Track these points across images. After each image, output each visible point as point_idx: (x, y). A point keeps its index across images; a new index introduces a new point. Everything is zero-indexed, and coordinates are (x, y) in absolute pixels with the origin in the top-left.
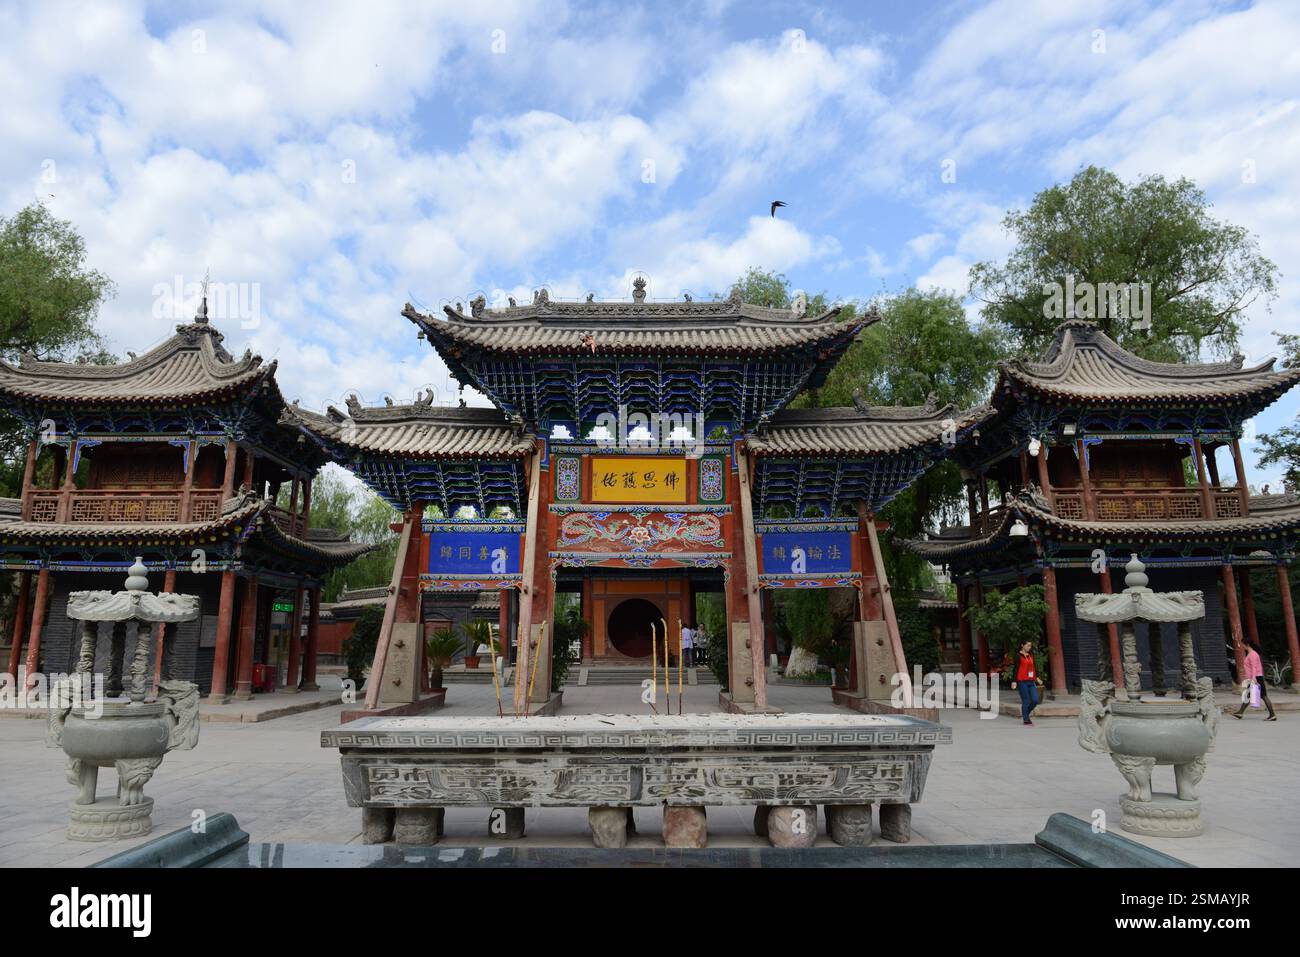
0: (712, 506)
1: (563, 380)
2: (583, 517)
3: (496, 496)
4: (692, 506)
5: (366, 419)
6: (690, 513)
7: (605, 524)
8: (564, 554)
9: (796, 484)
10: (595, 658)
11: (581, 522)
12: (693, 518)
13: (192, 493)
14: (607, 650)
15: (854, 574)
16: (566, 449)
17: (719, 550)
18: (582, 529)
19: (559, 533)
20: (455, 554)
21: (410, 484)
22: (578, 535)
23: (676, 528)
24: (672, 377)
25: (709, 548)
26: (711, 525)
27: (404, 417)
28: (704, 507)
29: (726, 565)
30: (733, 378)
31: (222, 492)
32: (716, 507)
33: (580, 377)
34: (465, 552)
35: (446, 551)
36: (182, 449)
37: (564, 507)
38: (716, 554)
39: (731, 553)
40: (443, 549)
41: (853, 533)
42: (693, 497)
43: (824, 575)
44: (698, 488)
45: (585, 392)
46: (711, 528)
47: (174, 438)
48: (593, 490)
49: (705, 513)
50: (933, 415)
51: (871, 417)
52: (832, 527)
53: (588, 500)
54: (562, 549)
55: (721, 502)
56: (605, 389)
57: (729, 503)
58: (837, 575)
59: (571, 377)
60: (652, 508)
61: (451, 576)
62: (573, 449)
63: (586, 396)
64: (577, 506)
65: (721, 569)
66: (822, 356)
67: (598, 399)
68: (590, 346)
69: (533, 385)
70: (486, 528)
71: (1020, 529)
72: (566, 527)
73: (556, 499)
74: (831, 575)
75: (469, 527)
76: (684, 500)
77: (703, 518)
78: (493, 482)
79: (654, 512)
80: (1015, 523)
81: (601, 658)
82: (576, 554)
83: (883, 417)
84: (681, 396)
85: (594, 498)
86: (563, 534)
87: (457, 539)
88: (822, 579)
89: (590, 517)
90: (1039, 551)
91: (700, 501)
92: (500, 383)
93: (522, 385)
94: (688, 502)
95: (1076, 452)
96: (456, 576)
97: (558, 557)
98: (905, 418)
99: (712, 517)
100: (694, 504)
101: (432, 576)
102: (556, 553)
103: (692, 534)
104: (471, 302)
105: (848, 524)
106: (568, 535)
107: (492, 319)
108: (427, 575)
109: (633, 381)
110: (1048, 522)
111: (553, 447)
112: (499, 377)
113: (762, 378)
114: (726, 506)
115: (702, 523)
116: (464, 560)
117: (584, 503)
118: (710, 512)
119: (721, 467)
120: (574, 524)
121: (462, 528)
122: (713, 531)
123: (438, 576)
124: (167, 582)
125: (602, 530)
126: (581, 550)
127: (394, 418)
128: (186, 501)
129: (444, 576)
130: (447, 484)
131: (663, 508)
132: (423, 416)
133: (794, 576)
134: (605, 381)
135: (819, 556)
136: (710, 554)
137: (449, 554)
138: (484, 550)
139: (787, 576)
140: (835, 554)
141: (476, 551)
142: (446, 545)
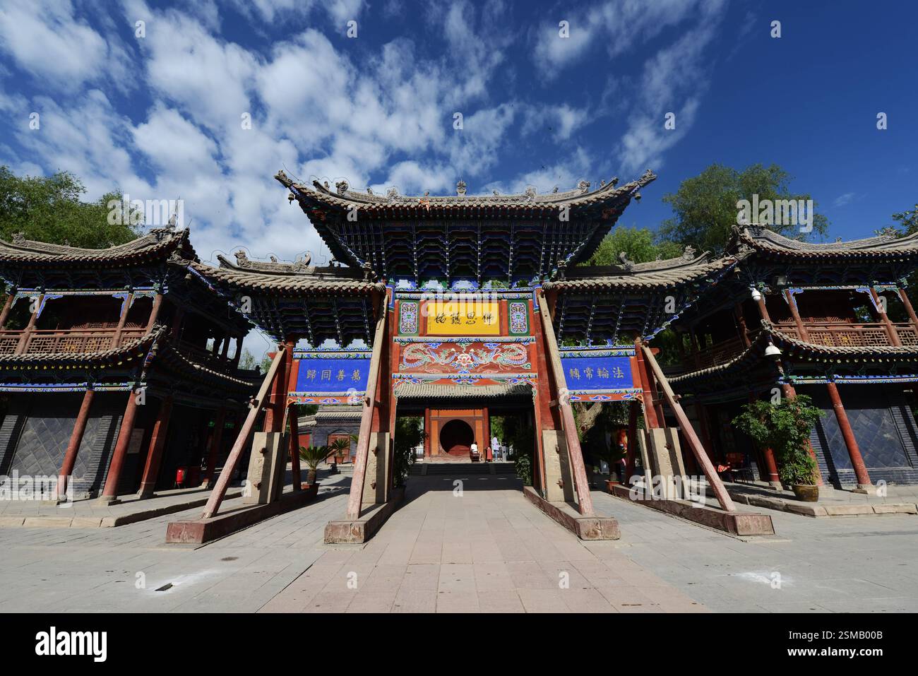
0: (520, 337)
1: (405, 241)
2: (420, 346)
3: (352, 329)
4: (504, 337)
5: (251, 268)
6: (503, 343)
7: (437, 352)
8: (404, 375)
9: (588, 317)
10: (432, 457)
11: (418, 350)
12: (505, 347)
13: (122, 331)
14: (439, 452)
15: (636, 389)
16: (407, 295)
17: (527, 371)
18: (419, 356)
19: (401, 359)
20: (318, 376)
21: (283, 319)
22: (416, 360)
23: (492, 355)
24: (488, 237)
25: (519, 369)
26: (519, 351)
27: (285, 272)
28: (514, 338)
29: (533, 383)
30: (535, 237)
31: (145, 331)
32: (523, 338)
33: (418, 237)
34: (326, 374)
35: (311, 374)
36: (122, 300)
37: (405, 338)
38: (526, 375)
39: (537, 374)
40: (309, 372)
41: (632, 357)
42: (505, 331)
43: (612, 391)
44: (509, 325)
45: (421, 251)
46: (519, 354)
47: (116, 292)
48: (428, 326)
49: (515, 342)
50: (692, 261)
51: (637, 271)
52: (615, 352)
53: (424, 334)
54: (403, 372)
55: (526, 334)
56: (436, 248)
57: (532, 335)
58: (623, 390)
59: (411, 237)
60: (473, 339)
61: (313, 393)
62: (413, 295)
63: (422, 254)
64: (415, 338)
65: (530, 386)
66: (605, 216)
67: (432, 257)
68: (425, 206)
69: (382, 243)
70: (345, 355)
71: (772, 350)
72: (407, 354)
73: (398, 333)
74: (618, 390)
75: (331, 355)
76: (498, 333)
77: (513, 346)
78: (349, 317)
79: (475, 342)
80: (769, 345)
81: (436, 456)
82: (414, 375)
83: (646, 269)
84: (494, 254)
85: (429, 332)
86: (404, 360)
87: (319, 364)
88: (611, 394)
89: (426, 347)
90: (781, 370)
91: (511, 334)
92: (356, 241)
93: (373, 243)
94: (501, 335)
95: (786, 299)
96: (318, 393)
97: (400, 378)
98: (668, 267)
99: (520, 346)
100: (506, 335)
101: (298, 393)
102: (398, 375)
103: (504, 359)
104: (337, 184)
105: (627, 350)
106: (408, 361)
107: (352, 198)
108: (294, 393)
109: (458, 241)
110: (794, 345)
111: (397, 294)
112: (356, 237)
113: (557, 236)
114: (531, 337)
115: (513, 351)
116: (326, 380)
117: (421, 335)
118: (519, 342)
119: (525, 308)
120: (412, 352)
121: (325, 355)
122: (520, 357)
123: (303, 393)
124: (85, 399)
125: (435, 357)
126: (418, 372)
127: (276, 271)
128: (116, 338)
129: (308, 393)
130: (312, 319)
131: (482, 339)
132: (301, 273)
133: (588, 391)
134: (436, 241)
135: (606, 375)
136: (521, 375)
137: (313, 376)
138: (341, 372)
139: (583, 391)
140: (619, 374)
141: (335, 373)
142: (311, 368)
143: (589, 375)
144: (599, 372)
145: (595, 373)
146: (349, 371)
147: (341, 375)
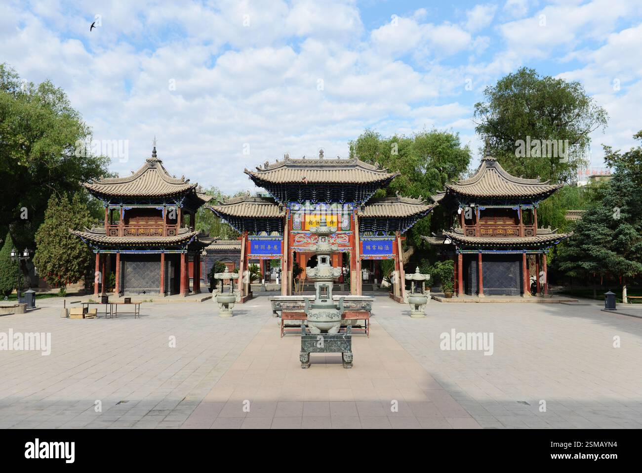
2: (302, 235)
3: (273, 228)
5: (229, 203)
6: (338, 234)
7: (310, 238)
8: (296, 248)
9: (374, 225)
11: (301, 237)
12: (340, 236)
13: (166, 226)
15: (392, 255)
16: (296, 212)
17: (348, 246)
18: (302, 239)
19: (294, 240)
20: (259, 248)
21: (245, 225)
22: (300, 241)
23: (333, 239)
24: (332, 189)
25: (344, 246)
26: (345, 238)
27: (241, 201)
28: (343, 232)
29: (350, 252)
30: (353, 190)
31: (177, 227)
32: (347, 232)
33: (301, 190)
34: (263, 247)
36: (162, 210)
37: (296, 232)
38: (347, 248)
39: (351, 248)
40: (255, 246)
41: (393, 241)
42: (339, 228)
43: (383, 255)
44: (341, 226)
47: (158, 207)
48: (306, 226)
49: (343, 234)
50: (420, 203)
51: (401, 201)
52: (386, 239)
53: (304, 230)
54: (295, 246)
55: (349, 230)
56: (309, 192)
57: (352, 231)
58: (388, 255)
61: (258, 255)
62: (298, 212)
64: (300, 232)
65: (348, 253)
66: (383, 184)
68: (305, 181)
69: (286, 192)
70: (270, 239)
71: (448, 242)
72: (297, 238)
73: (293, 229)
74: (385, 255)
75: (264, 239)
76: (336, 229)
77: (343, 236)
78: (272, 224)
80: (446, 239)
82: (300, 248)
83: (405, 202)
85: (306, 229)
87: (260, 242)
88: (382, 257)
89: (305, 235)
90: (456, 248)
91: (342, 230)
94: (338, 230)
95: (475, 213)
96: (260, 255)
97: (294, 249)
98: (412, 203)
100: (340, 231)
101: (252, 255)
102: (293, 247)
103: (339, 241)
104: (264, 164)
105: (391, 238)
106: (297, 241)
107: (271, 168)
108: (250, 255)
110: (459, 239)
111: (292, 211)
114: (350, 232)
115: (342, 237)
116: (263, 249)
117: (303, 230)
118: (345, 234)
119: (349, 218)
120: (299, 238)
121: (262, 239)
122: (346, 240)
123: (254, 255)
125: (309, 240)
126: (302, 246)
127: (238, 202)
129: (256, 255)
130: (257, 225)
132: (247, 200)
133: (373, 255)
134: (310, 190)
135: (382, 249)
136: (345, 248)
137: (257, 248)
138: (269, 246)
139: (371, 255)
140: (387, 248)
141: (266, 247)
142: (256, 244)
143: (374, 248)
144: (379, 247)
145: (377, 248)
146: (272, 246)
147: (269, 247)
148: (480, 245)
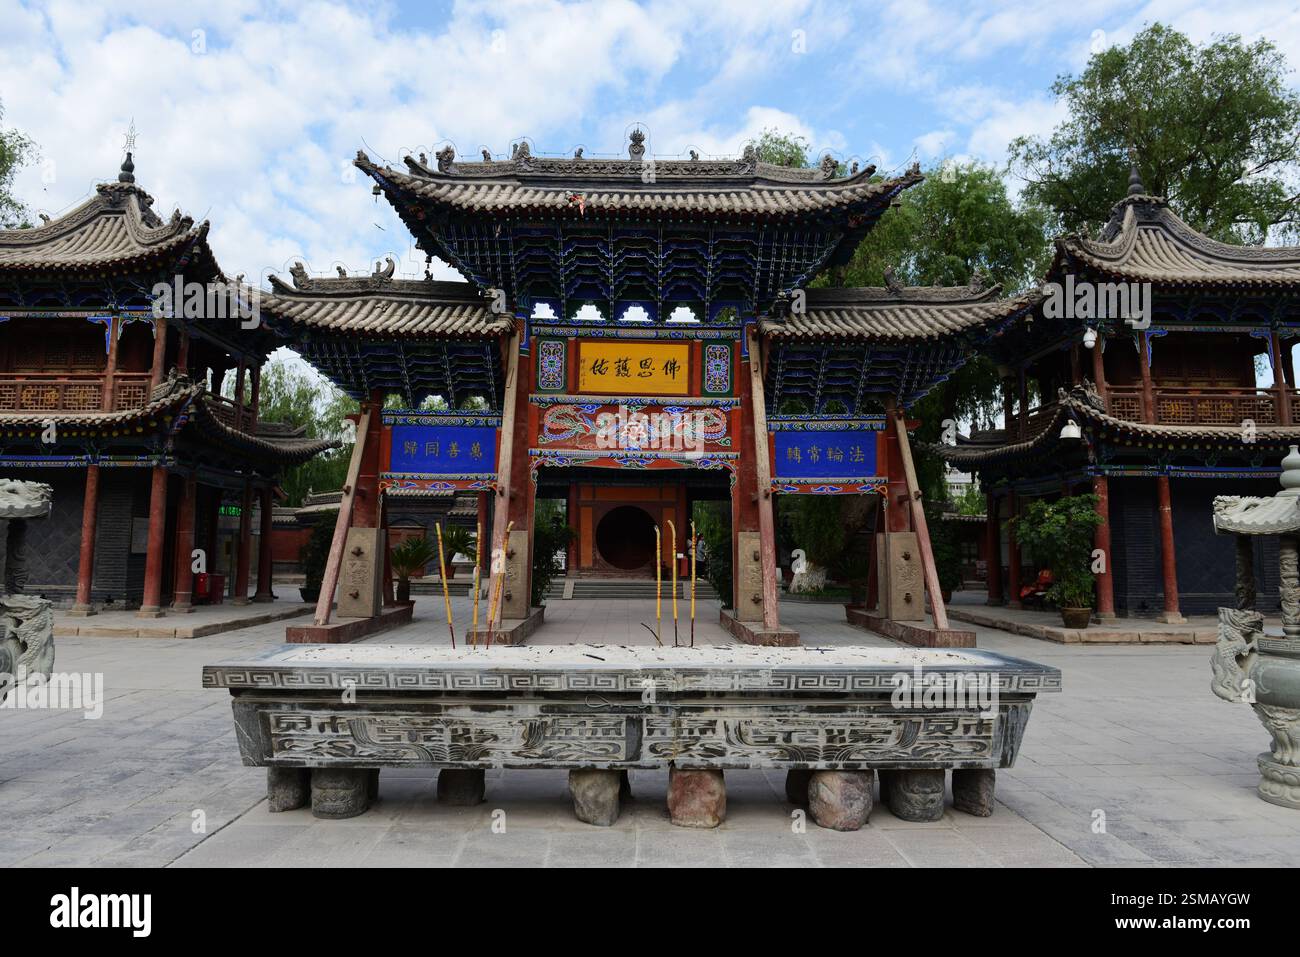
0: (717, 399)
1: (546, 249)
2: (569, 410)
3: (468, 383)
4: (694, 399)
5: (314, 291)
6: (693, 407)
7: (594, 418)
8: (546, 451)
9: (816, 375)
10: (583, 570)
11: (566, 415)
13: (115, 377)
14: (595, 561)
15: (879, 478)
16: (549, 330)
17: (725, 449)
18: (567, 424)
19: (541, 427)
20: (421, 451)
21: (367, 368)
22: (562, 430)
24: (674, 246)
25: (713, 447)
26: (716, 420)
27: (360, 291)
28: (708, 400)
29: (733, 467)
30: (746, 249)
31: (150, 377)
32: (722, 400)
33: (567, 245)
34: (432, 448)
35: (411, 447)
36: (104, 326)
37: (547, 397)
38: (722, 454)
39: (739, 454)
40: (407, 444)
41: (880, 433)
42: (696, 388)
43: (844, 480)
44: (703, 379)
45: (572, 264)
46: (715, 425)
47: (93, 314)
48: (581, 379)
49: (710, 406)
50: (978, 296)
51: (905, 299)
52: (856, 425)
53: (575, 391)
54: (544, 446)
55: (729, 394)
56: (594, 260)
57: (736, 396)
58: (860, 480)
59: (555, 244)
60: (648, 400)
61: (416, 475)
62: (557, 331)
63: (573, 268)
64: (562, 397)
65: (726, 471)
66: (852, 224)
67: (587, 273)
68: (578, 206)
69: (511, 253)
70: (457, 420)
71: (1072, 431)
72: (549, 421)
73: (537, 390)
74: (852, 480)
75: (437, 420)
76: (685, 392)
77: (707, 412)
78: (464, 367)
79: (650, 405)
80: (1067, 424)
81: (588, 569)
82: (560, 452)
83: (919, 298)
84: (684, 270)
85: (582, 388)
86: (546, 430)
87: (423, 433)
88: (842, 484)
89: (577, 410)
90: (1091, 457)
91: (704, 394)
92: (472, 250)
93: (498, 253)
94: (690, 394)
95: (1137, 345)
96: (422, 475)
97: (540, 455)
98: (945, 300)
99: (717, 412)
100: (697, 396)
101: (394, 475)
102: (538, 451)
104: (437, 154)
105: (874, 422)
106: (551, 430)
107: (462, 175)
108: (389, 474)
109: (628, 251)
110: (1104, 424)
111: (534, 329)
112: (471, 244)
113: (779, 249)
114: (734, 399)
116: (432, 457)
117: (570, 393)
118: (715, 406)
119: (729, 354)
120: (558, 418)
121: (429, 420)
122: (717, 429)
123: (401, 475)
124: (89, 478)
125: (590, 425)
126: (566, 447)
127: (348, 291)
128: (109, 387)
129: (408, 475)
130: (410, 369)
131: (661, 400)
132: (382, 290)
133: (810, 480)
134: (595, 250)
135: (839, 458)
136: (715, 454)
137: (413, 451)
138: (454, 445)
139: (802, 480)
140: (859, 456)
141: (445, 447)
142: (410, 439)
143: (815, 457)
144: (830, 453)
145: (823, 455)
146: (466, 445)
147: (454, 449)
148: (1171, 448)
